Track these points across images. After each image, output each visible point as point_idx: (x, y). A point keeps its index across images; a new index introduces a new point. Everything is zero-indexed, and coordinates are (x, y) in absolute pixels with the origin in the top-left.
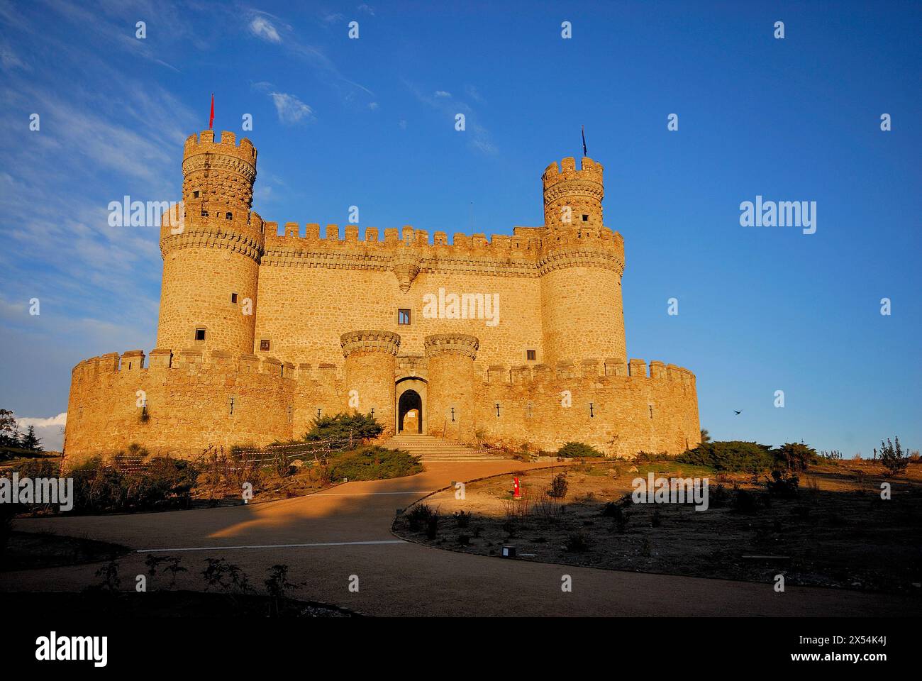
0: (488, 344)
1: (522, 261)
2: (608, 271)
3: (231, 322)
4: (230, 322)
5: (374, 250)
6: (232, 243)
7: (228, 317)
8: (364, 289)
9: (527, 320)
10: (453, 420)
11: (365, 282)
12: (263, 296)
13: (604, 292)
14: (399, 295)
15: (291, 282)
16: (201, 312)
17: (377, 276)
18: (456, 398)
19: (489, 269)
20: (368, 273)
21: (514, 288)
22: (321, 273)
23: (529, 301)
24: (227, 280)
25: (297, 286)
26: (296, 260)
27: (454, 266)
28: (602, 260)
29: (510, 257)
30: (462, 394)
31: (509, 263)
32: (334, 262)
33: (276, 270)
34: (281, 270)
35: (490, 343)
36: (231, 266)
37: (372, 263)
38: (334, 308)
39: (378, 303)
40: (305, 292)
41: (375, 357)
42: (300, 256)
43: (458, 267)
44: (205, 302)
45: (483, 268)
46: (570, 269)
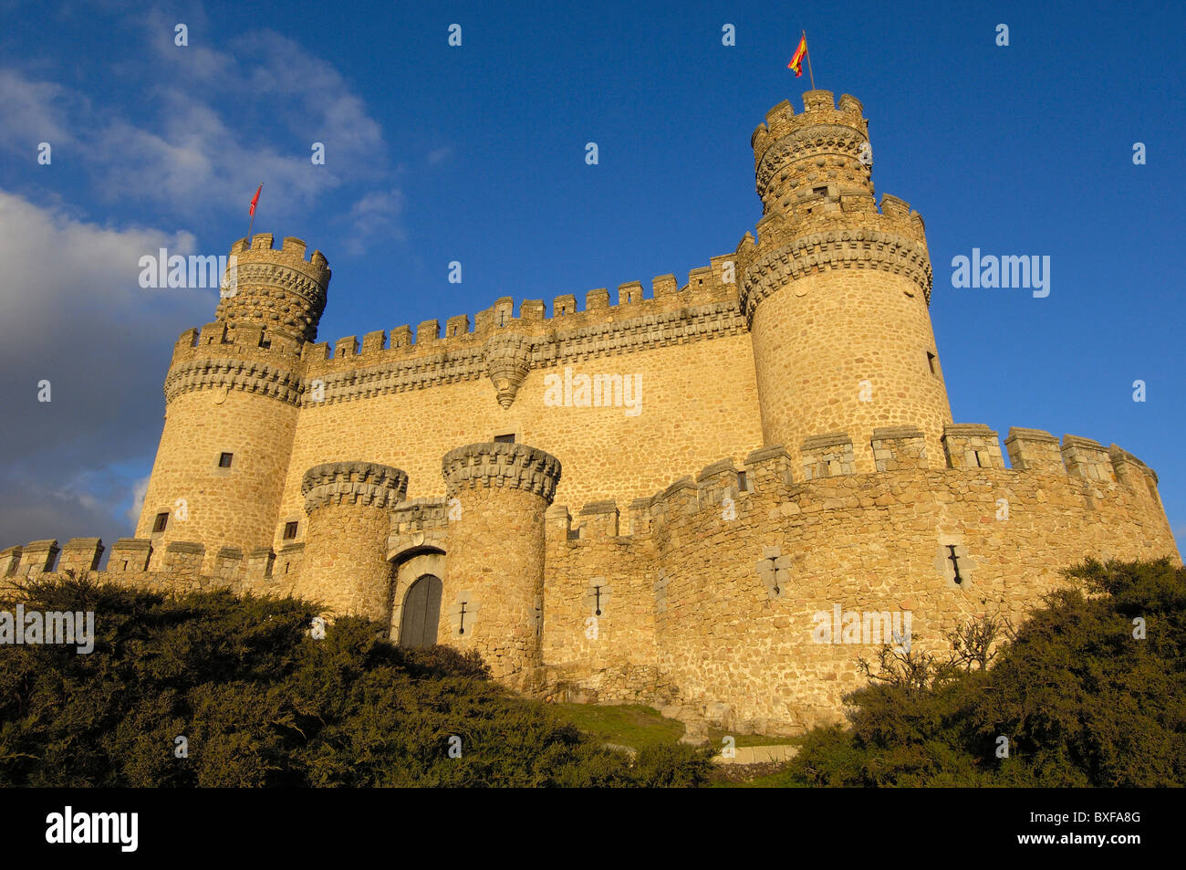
0: (652, 473)
1: (711, 309)
2: (867, 273)
3: (214, 497)
4: (209, 498)
5: (457, 348)
6: (229, 378)
7: (208, 490)
8: (442, 416)
9: (730, 414)
10: (462, 631)
11: (446, 402)
12: (300, 454)
13: (861, 315)
14: (496, 414)
15: (339, 425)
16: (167, 489)
17: (461, 389)
18: (472, 580)
19: (651, 336)
20: (451, 388)
21: (701, 361)
22: (381, 402)
23: (731, 379)
24: (215, 433)
25: (346, 430)
26: (348, 389)
27: (587, 345)
28: (847, 252)
29: (686, 306)
30: (486, 570)
31: (687, 318)
32: (400, 381)
33: (321, 412)
34: (328, 411)
35: (656, 470)
36: (226, 412)
37: (457, 369)
38: (395, 454)
39: (462, 433)
40: (356, 437)
41: (331, 515)
42: (352, 384)
43: (596, 345)
44: (176, 471)
45: (640, 338)
46: (783, 288)
